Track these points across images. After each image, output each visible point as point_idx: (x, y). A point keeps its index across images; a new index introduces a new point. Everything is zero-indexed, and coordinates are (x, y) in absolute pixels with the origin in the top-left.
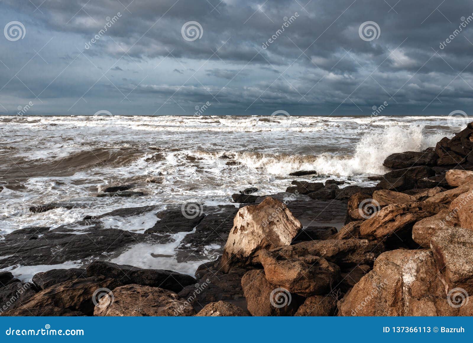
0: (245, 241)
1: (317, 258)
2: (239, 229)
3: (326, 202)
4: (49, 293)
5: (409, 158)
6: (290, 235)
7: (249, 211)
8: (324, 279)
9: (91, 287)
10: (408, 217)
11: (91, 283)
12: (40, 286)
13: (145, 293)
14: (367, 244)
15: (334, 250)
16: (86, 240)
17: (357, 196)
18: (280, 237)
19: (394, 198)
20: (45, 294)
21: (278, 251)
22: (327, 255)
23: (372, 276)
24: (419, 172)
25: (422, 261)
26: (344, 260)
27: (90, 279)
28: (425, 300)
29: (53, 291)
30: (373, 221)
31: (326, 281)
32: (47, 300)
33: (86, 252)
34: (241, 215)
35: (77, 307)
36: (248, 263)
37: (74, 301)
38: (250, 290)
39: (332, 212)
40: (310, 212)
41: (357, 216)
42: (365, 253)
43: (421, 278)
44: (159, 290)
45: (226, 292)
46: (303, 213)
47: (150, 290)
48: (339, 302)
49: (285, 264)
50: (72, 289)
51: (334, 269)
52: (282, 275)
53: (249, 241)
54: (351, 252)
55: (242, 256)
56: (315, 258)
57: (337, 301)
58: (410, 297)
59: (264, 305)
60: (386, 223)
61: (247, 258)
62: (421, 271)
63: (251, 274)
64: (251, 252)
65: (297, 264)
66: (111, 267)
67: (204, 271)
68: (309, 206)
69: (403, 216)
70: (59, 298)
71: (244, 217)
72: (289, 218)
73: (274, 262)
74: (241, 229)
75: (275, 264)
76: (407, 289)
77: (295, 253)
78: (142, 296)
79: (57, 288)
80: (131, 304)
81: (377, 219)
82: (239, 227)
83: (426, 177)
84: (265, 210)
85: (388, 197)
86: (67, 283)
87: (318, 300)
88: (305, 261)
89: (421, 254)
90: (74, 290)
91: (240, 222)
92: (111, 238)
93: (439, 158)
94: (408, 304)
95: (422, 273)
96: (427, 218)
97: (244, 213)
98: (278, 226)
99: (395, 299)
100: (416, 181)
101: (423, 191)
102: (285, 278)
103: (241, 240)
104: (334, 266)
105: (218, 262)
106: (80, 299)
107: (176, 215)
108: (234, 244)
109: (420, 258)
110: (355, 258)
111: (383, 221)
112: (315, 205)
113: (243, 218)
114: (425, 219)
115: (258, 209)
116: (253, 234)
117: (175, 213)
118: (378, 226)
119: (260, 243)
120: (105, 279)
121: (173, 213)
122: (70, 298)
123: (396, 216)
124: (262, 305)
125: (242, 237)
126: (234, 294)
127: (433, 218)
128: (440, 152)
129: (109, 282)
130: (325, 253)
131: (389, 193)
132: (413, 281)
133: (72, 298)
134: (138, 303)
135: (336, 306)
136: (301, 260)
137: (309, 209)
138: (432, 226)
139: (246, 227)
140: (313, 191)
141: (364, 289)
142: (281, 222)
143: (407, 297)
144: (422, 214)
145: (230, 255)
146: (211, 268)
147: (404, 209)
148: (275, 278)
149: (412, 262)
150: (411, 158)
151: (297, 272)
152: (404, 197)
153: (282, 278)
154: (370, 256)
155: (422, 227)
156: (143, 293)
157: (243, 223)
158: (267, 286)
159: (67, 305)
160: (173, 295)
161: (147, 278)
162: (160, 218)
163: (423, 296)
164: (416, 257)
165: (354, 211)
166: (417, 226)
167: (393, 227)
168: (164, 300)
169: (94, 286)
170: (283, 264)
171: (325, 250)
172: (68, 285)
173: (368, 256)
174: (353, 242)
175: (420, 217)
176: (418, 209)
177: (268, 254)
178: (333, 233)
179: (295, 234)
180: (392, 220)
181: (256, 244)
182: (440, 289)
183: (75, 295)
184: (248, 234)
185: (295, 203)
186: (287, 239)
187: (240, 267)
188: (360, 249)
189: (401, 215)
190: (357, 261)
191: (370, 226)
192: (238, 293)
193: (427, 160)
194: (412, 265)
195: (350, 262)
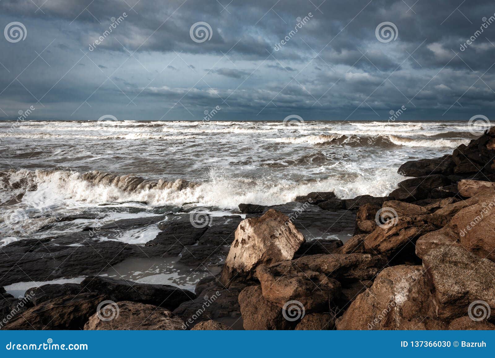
0: (246, 255)
1: (317, 274)
2: (240, 243)
3: (336, 213)
4: (37, 310)
5: (425, 165)
6: (292, 249)
7: (250, 223)
8: (323, 296)
9: (82, 304)
10: (413, 231)
11: (83, 300)
12: (32, 302)
13: (136, 311)
14: (369, 259)
15: (335, 266)
16: (83, 253)
17: (366, 207)
18: (282, 251)
19: (403, 210)
20: (34, 311)
21: (277, 266)
22: (328, 271)
23: (369, 294)
24: (433, 181)
25: (415, 280)
26: (346, 275)
27: (82, 295)
28: (415, 321)
29: (42, 308)
30: (377, 235)
31: (325, 298)
32: (36, 318)
33: (83, 265)
34: (243, 228)
35: (67, 325)
36: (248, 278)
37: (63, 318)
38: (246, 307)
39: (341, 223)
40: (318, 223)
41: (366, 228)
42: (367, 268)
43: (413, 298)
44: (152, 307)
45: (224, 308)
46: (312, 224)
47: (142, 308)
48: (337, 320)
49: (281, 280)
50: (62, 306)
51: (333, 286)
52: (278, 292)
53: (250, 254)
54: (354, 267)
55: (243, 270)
56: (314, 273)
57: (335, 319)
58: (401, 318)
59: (260, 323)
60: (390, 237)
61: (248, 273)
62: (414, 290)
63: (249, 290)
64: (251, 267)
65: (294, 281)
66: (106, 282)
67: (205, 286)
68: (318, 217)
69: (407, 230)
70: (48, 316)
71: (246, 230)
72: (292, 231)
73: (270, 278)
74: (242, 242)
75: (271, 281)
76: (398, 309)
77: (294, 269)
78: (133, 314)
79: (47, 306)
80: (122, 322)
81: (381, 233)
82: (240, 240)
83: (441, 186)
84: (267, 223)
85: (397, 208)
86: (58, 300)
87: (315, 318)
88: (304, 277)
89: (414, 273)
90: (64, 307)
91: (241, 236)
92: (109, 251)
93: (456, 165)
94: (398, 324)
95: (414, 293)
96: (431, 232)
97: (245, 226)
98: (280, 240)
99: (388, 319)
100: (430, 191)
101: (436, 202)
102: (281, 295)
103: (242, 254)
104: (334, 282)
105: (220, 276)
106: (70, 316)
107: (179, 226)
108: (235, 258)
109: (413, 277)
110: (357, 273)
111: (387, 235)
112: (324, 216)
113: (244, 231)
114: (428, 234)
115: (260, 222)
116: (254, 248)
117: (178, 224)
118: (382, 240)
119: (261, 257)
120: (97, 295)
121: (175, 225)
122: (60, 315)
123: (400, 230)
124: (259, 323)
125: (243, 251)
126: (232, 311)
127: (437, 232)
128: (457, 159)
129: (101, 298)
130: (326, 268)
131: (399, 204)
132: (405, 302)
133: (62, 316)
134: (128, 321)
135: (334, 324)
136: (299, 276)
137: (317, 220)
138: (435, 241)
139: (247, 240)
140: (323, 201)
141: (360, 308)
142: (283, 235)
143: (398, 318)
144: (428, 228)
145: (231, 270)
146: (212, 282)
147: (408, 222)
148: (271, 296)
149: (405, 281)
150: (427, 166)
151: (293, 290)
152: (414, 209)
153: (278, 295)
154: (373, 271)
155: (425, 241)
156: (134, 310)
157: (244, 236)
158: (264, 303)
159: (56, 323)
160: (166, 312)
161: (144, 293)
162: (161, 230)
163: (414, 316)
164: (409, 276)
165: (363, 222)
166: (420, 241)
167: (397, 242)
168: (156, 318)
169: (85, 303)
170: (280, 281)
171: (326, 265)
172: (59, 302)
173: (371, 272)
174: (355, 257)
175: (425, 231)
176: (423, 222)
177: (266, 270)
178: (338, 246)
179: (298, 248)
180: (396, 234)
181: (257, 258)
182: (431, 309)
183: (65, 313)
184: (249, 248)
185: (304, 213)
186: (289, 253)
187: (241, 282)
188: (363, 264)
189: (406, 228)
190: (359, 276)
191: (374, 240)
192: (236, 309)
193: (443, 168)
194: (405, 284)
195: (352, 277)
